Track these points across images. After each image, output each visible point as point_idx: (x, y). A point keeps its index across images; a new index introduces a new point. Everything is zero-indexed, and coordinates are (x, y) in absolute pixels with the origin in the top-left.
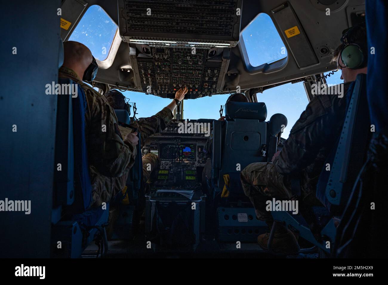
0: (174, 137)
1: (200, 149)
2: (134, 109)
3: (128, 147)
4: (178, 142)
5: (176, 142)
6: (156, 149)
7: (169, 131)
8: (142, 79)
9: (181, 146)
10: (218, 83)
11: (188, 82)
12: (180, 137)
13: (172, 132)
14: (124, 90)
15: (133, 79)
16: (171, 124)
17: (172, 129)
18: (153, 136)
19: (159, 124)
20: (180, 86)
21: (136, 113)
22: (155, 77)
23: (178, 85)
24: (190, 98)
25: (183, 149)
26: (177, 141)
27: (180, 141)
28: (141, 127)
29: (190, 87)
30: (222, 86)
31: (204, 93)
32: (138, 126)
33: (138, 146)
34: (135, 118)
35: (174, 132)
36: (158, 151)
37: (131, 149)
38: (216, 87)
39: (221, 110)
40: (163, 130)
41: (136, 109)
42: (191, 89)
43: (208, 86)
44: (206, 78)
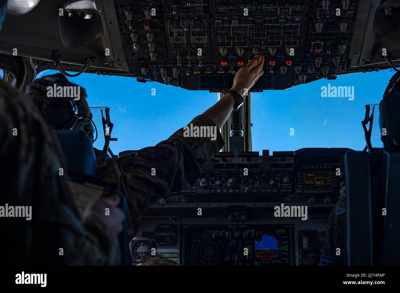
0: (225, 205)
1: (305, 242)
2: (106, 125)
3: (95, 239)
4: (237, 221)
5: (231, 221)
6: (172, 245)
7: (210, 189)
8: (126, 35)
9: (250, 234)
10: (354, 37)
11: (261, 40)
12: (244, 206)
13: (219, 191)
14: (76, 73)
15: (99, 39)
16: (217, 166)
17: (218, 183)
18: (163, 205)
19: (181, 165)
20: (240, 52)
21: (112, 137)
22: (163, 29)
23: (232, 51)
24: (269, 87)
25: (256, 242)
26: (234, 217)
27: (243, 217)
28: (128, 176)
29: (269, 54)
30: (368, 46)
31: (311, 69)
32: (119, 174)
33: (121, 236)
34: (108, 153)
35: (225, 191)
36: (178, 251)
37: (105, 246)
38: (347, 52)
39: (368, 119)
40: (192, 185)
41: (111, 126)
42: (272, 60)
43: (325, 49)
44: (317, 26)
